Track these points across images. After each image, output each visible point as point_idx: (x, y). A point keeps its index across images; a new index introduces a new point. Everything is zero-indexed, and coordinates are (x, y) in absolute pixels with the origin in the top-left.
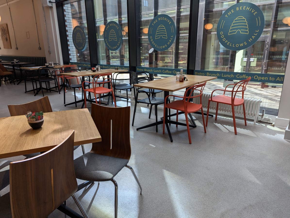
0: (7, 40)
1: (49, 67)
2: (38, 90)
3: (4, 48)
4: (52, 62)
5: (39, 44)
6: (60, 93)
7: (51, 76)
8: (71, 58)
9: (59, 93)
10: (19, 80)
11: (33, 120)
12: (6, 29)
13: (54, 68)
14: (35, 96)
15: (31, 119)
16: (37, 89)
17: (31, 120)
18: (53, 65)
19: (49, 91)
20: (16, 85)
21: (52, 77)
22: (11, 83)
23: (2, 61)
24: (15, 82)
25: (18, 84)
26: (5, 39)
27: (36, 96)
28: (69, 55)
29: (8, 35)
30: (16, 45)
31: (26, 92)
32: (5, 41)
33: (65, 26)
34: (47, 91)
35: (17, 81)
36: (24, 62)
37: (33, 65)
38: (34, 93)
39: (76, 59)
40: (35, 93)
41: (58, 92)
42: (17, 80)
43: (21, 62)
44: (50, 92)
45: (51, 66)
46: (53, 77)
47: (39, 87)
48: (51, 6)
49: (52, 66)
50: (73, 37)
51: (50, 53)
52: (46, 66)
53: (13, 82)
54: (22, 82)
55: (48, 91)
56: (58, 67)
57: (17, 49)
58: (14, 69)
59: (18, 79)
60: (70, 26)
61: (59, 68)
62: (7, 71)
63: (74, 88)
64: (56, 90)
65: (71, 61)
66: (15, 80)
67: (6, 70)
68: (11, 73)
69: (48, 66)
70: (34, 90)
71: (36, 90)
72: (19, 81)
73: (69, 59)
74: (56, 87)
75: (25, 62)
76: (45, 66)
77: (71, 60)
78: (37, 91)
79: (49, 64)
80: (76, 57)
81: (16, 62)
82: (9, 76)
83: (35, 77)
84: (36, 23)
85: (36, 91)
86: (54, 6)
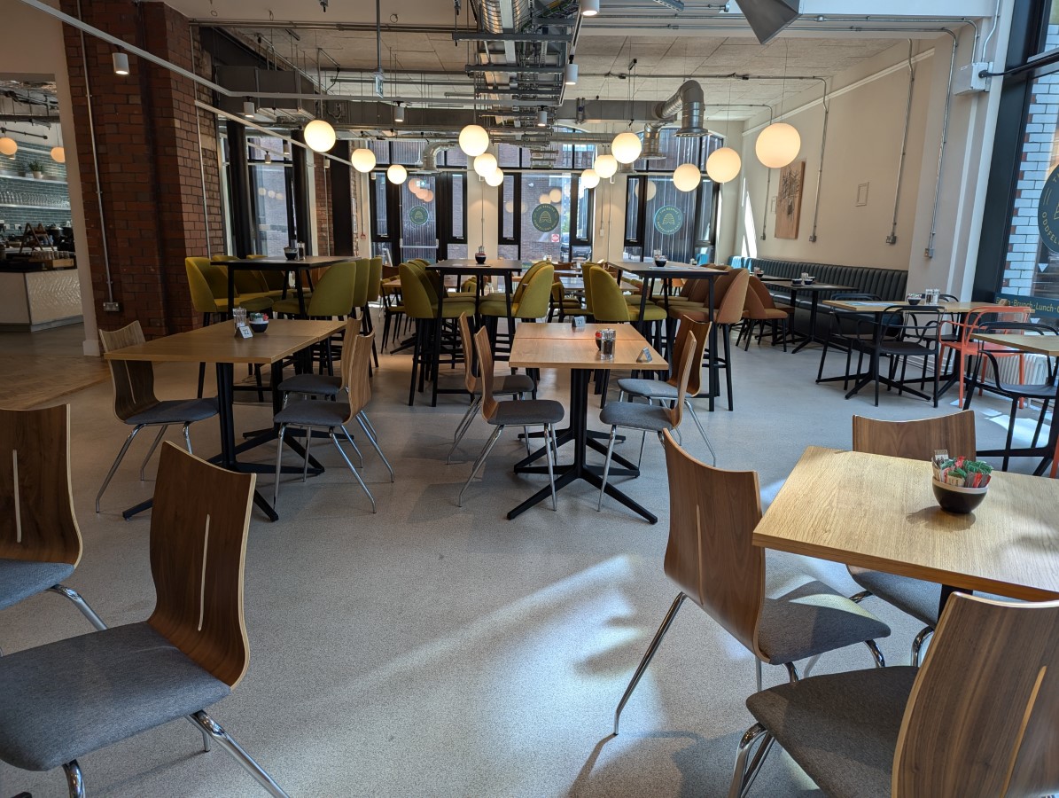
0: (790, 211)
1: (919, 305)
2: (860, 380)
3: (775, 236)
4: (936, 290)
5: (895, 224)
6: (936, 406)
7: (917, 340)
8: (1008, 280)
9: (932, 403)
10: (798, 340)
11: (955, 482)
12: (798, 178)
13: (941, 311)
14: (847, 397)
15: (949, 477)
16: (858, 376)
17: (948, 481)
18: (935, 302)
19: (895, 390)
20: (789, 354)
21: (920, 341)
22: (774, 343)
23: (764, 277)
24: (788, 344)
25: (794, 352)
26: (786, 208)
27: (851, 401)
28: (1003, 265)
29: (798, 195)
30: (815, 227)
31: (819, 380)
32: (785, 214)
33: (1019, 156)
34: (889, 389)
35: (793, 341)
36: (828, 283)
37: (864, 295)
38: (846, 388)
39: (1029, 283)
40: (849, 390)
41: (928, 398)
42: (793, 337)
43: (819, 281)
44: (900, 393)
45: (926, 304)
46: (923, 343)
47: (865, 370)
48: (983, 88)
49: (931, 304)
50: (1042, 199)
51: (931, 257)
52: (911, 301)
53: (781, 343)
54: (809, 345)
55: (892, 388)
56: (948, 307)
57: (814, 239)
58: (793, 302)
59: (796, 337)
60: (1040, 157)
61: (952, 314)
62: (774, 307)
63: (1015, 396)
64: (919, 391)
65: (1005, 291)
66: (789, 337)
67: (771, 303)
68: (784, 314)
69: (918, 301)
70: (847, 378)
71: (854, 381)
72: (800, 343)
73: (1000, 281)
74: (923, 380)
75: (833, 284)
76: (906, 303)
77: (1007, 286)
78: (857, 382)
79: (923, 296)
80: (1030, 274)
81: (807, 283)
82: (774, 323)
83: (862, 337)
84: (904, 154)
85: (852, 383)
86: (996, 86)
